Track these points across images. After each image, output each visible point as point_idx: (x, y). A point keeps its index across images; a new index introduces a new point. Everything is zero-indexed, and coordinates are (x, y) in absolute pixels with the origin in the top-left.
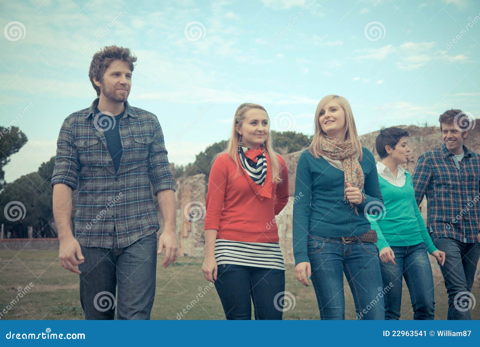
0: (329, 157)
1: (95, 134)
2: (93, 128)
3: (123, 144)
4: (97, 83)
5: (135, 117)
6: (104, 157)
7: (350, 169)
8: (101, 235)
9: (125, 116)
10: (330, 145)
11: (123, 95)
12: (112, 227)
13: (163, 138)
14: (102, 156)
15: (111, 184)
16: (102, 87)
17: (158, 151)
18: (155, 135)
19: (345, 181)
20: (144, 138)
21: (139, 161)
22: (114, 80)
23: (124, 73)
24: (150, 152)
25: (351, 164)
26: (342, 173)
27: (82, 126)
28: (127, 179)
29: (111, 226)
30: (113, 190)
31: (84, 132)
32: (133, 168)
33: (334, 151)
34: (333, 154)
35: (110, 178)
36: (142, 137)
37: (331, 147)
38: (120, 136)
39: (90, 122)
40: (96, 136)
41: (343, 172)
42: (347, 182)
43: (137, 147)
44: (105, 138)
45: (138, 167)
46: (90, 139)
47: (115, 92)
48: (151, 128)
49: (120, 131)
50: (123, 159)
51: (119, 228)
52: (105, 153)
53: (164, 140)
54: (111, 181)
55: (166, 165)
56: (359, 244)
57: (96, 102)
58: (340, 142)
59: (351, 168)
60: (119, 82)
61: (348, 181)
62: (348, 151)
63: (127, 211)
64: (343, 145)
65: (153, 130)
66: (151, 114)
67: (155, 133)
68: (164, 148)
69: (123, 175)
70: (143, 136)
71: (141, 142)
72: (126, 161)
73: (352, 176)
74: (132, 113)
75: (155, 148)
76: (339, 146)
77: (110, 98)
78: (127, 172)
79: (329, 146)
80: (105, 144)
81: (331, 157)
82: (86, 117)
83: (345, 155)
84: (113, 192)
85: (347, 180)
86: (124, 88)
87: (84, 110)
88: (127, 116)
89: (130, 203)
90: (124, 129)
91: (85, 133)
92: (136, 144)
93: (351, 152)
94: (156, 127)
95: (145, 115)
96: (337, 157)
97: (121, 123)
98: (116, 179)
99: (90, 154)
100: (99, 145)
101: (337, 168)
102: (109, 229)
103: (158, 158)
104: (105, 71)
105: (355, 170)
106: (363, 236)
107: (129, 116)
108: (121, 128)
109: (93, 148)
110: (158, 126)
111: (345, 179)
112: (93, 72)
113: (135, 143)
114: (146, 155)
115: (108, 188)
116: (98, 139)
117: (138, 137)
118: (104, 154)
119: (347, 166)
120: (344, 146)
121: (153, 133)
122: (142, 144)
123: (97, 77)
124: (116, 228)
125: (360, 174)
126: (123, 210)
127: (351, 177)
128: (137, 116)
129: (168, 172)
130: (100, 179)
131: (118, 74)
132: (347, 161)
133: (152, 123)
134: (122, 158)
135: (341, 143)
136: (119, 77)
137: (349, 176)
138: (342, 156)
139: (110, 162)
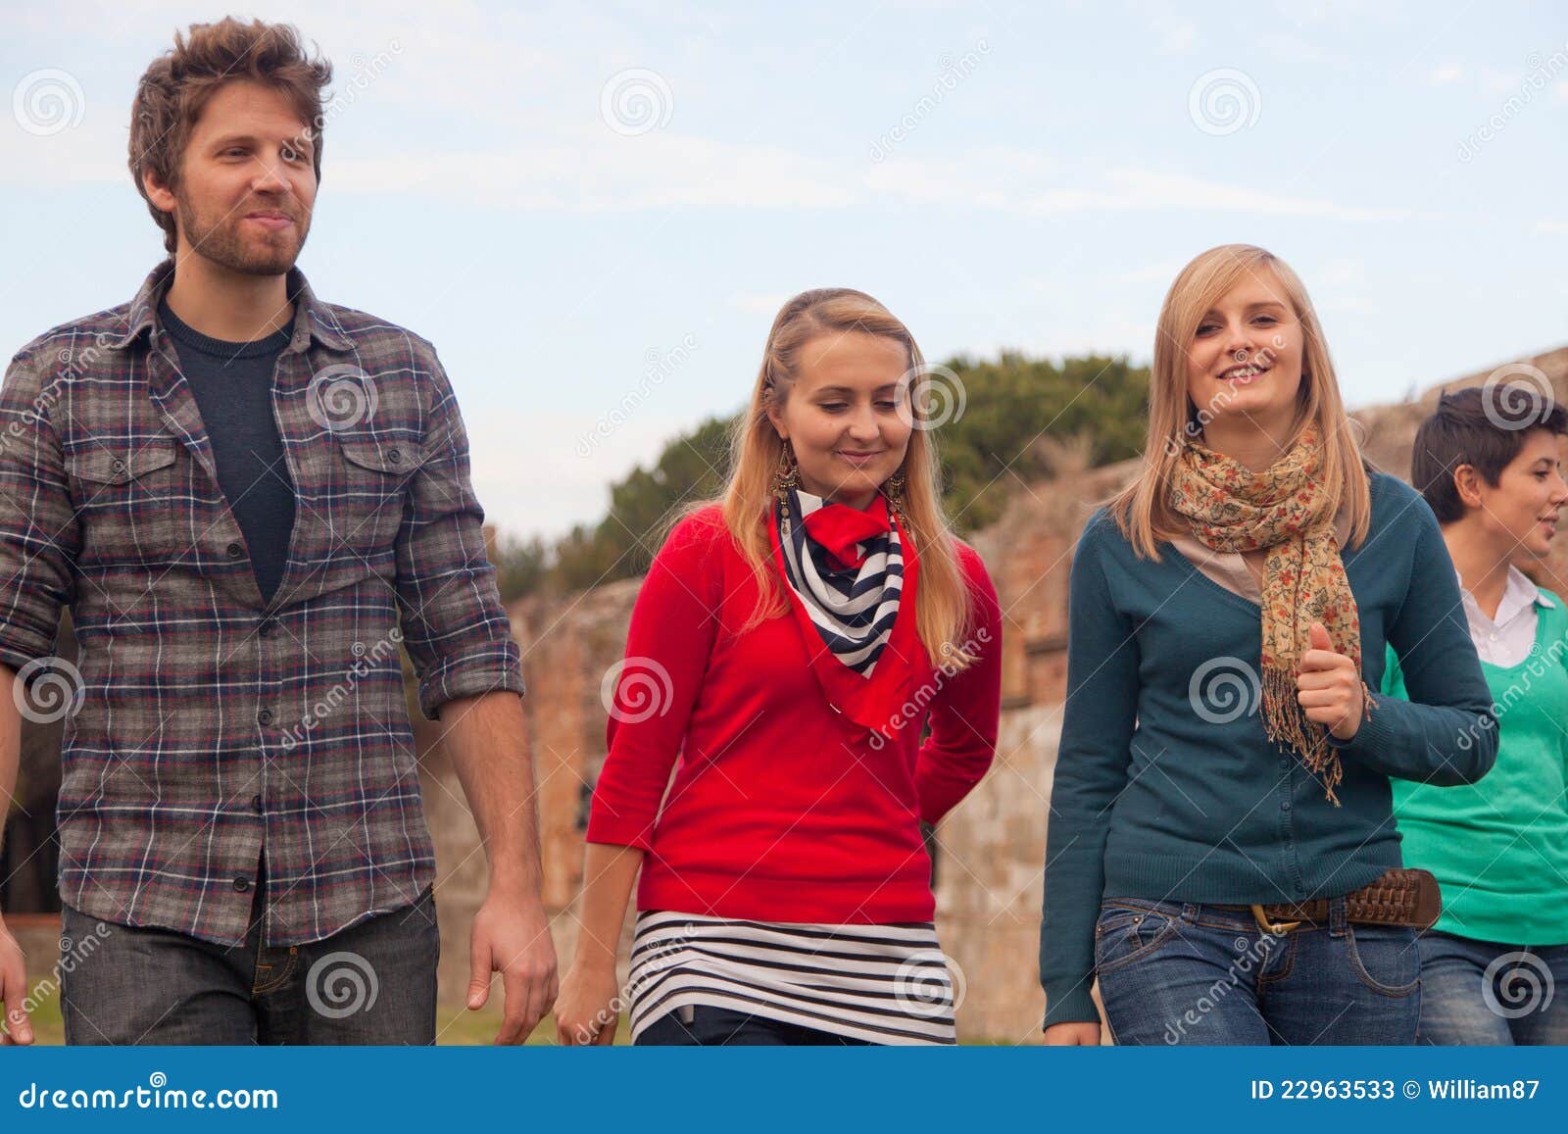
0: (1204, 540)
1: (162, 419)
2: (151, 393)
3: (293, 471)
4: (158, 195)
5: (342, 349)
6: (203, 525)
7: (1291, 597)
8: (199, 885)
9: (300, 344)
10: (1200, 490)
11: (273, 241)
12: (252, 849)
13: (467, 450)
14: (197, 519)
15: (241, 649)
16: (183, 212)
17: (447, 508)
18: (434, 436)
19: (1264, 652)
20: (390, 444)
21: (363, 551)
22: (228, 177)
23: (269, 137)
24: (408, 512)
25: (1300, 573)
26: (1252, 612)
27: (99, 388)
28: (311, 630)
29: (248, 842)
30: (253, 677)
31: (107, 414)
32: (342, 583)
33: (1217, 515)
34: (1214, 530)
35: (238, 626)
36: (380, 441)
37: (1204, 499)
38: (278, 437)
39: (137, 367)
40: (167, 431)
41: (1258, 609)
42: (1271, 655)
43: (357, 488)
44: (206, 438)
45: (361, 578)
46: (138, 444)
47: (234, 228)
48: (414, 400)
49: (277, 412)
50: (299, 541)
51: (278, 853)
52: (209, 508)
53: (468, 457)
54: (239, 639)
55: (479, 576)
56: (1338, 938)
57: (163, 277)
59: (1297, 591)
60: (248, 185)
61: (1278, 652)
62: (1282, 513)
63: (313, 775)
65: (425, 412)
66: (411, 335)
67: (434, 425)
68: (468, 497)
69: (295, 613)
70: (382, 439)
71: (372, 466)
72: (312, 548)
73: (1295, 625)
74: (325, 329)
75: (433, 497)
76: (1235, 494)
77: (216, 261)
78: (313, 602)
79: (1197, 493)
80: (208, 463)
81: (1209, 541)
82: (119, 346)
84: (253, 690)
85: (1274, 645)
86: (276, 211)
87: (104, 315)
88: (307, 343)
89: (328, 740)
90: (295, 403)
91: (113, 420)
92: (350, 470)
94: (437, 398)
95: (388, 341)
96: (1236, 543)
97: (282, 375)
98: (266, 630)
99: (142, 514)
100: (177, 472)
101: (1236, 592)
102: (237, 859)
103: (444, 543)
104: (188, 137)
105: (1311, 599)
106: (1358, 901)
107: (316, 345)
108: (281, 397)
109: (154, 486)
110: (446, 394)
111: (1266, 640)
112: (139, 145)
113: (349, 467)
114: (392, 523)
115: (228, 672)
116: (178, 444)
117: (361, 443)
118: (205, 513)
119: (1278, 583)
120: (1260, 490)
121: (425, 428)
122: (379, 472)
123: (157, 169)
124: (267, 853)
125: (1336, 615)
126: (297, 771)
127: (1292, 634)
128: (350, 343)
129: (491, 608)
130: (186, 628)
131: (243, 149)
132: (1283, 557)
133: (420, 378)
134: (295, 535)
135: (1244, 483)
136: (250, 160)
137: (1282, 628)
138: (1254, 537)
139: (233, 548)
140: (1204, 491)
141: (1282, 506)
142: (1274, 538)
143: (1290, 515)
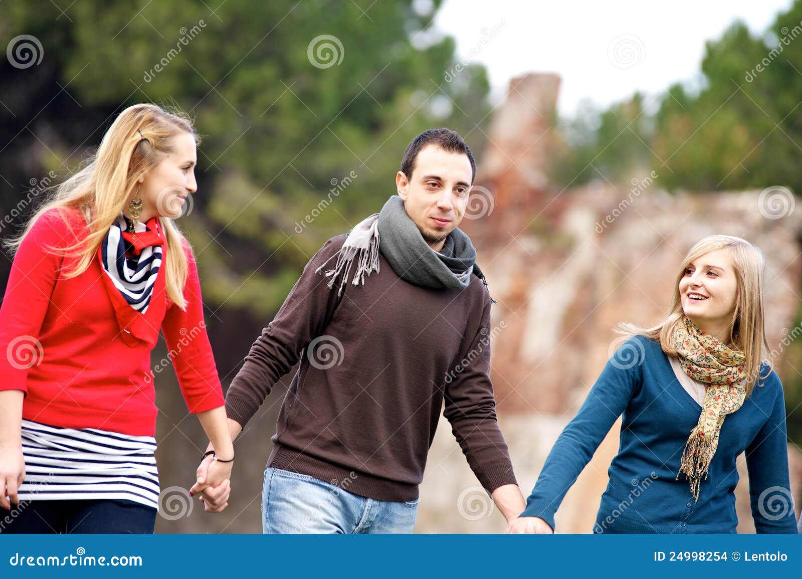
34: (695, 367)
37: (696, 351)
58: (719, 346)
64: (722, 355)
76: (712, 353)
83: (720, 379)
93: (735, 376)
140: (697, 347)
141: (730, 370)
142: (719, 382)
143: (732, 375)
